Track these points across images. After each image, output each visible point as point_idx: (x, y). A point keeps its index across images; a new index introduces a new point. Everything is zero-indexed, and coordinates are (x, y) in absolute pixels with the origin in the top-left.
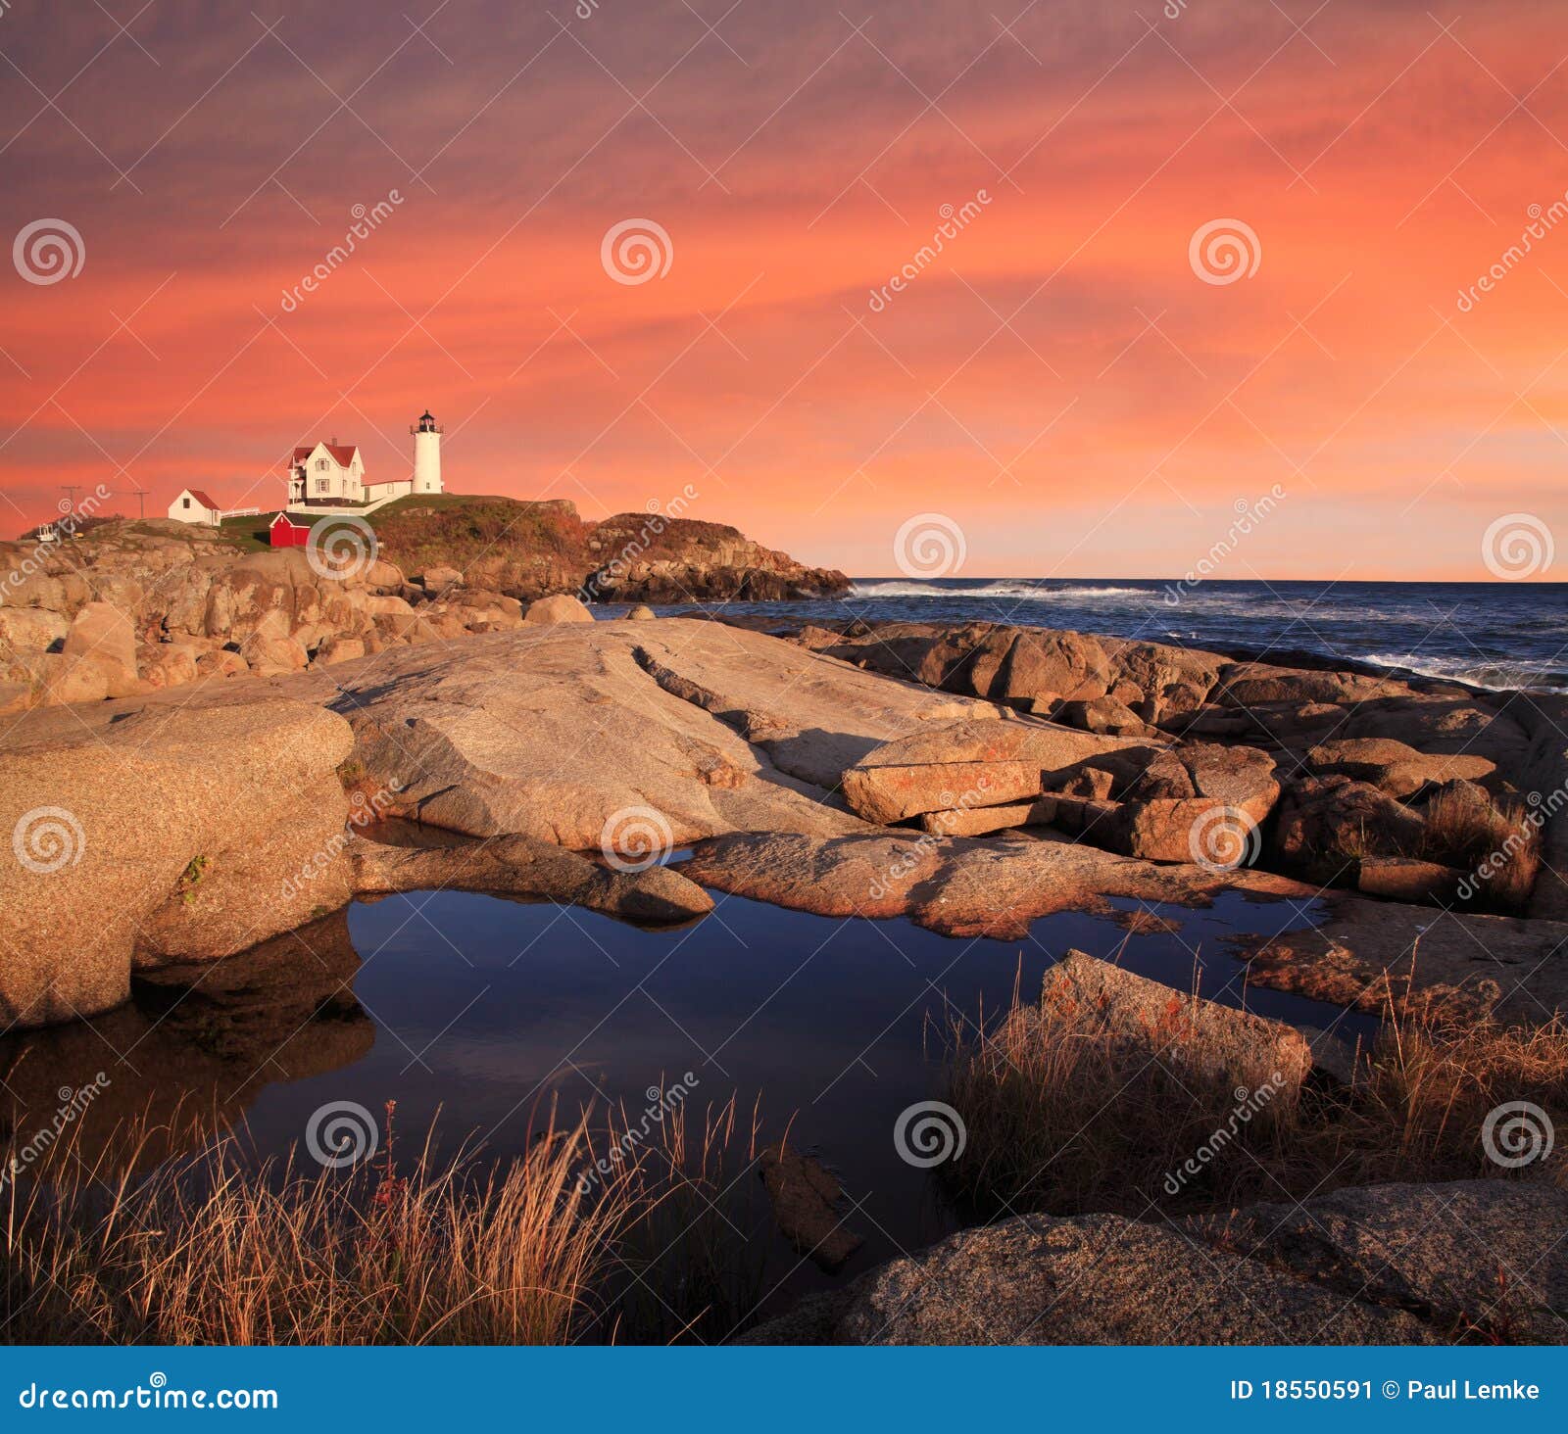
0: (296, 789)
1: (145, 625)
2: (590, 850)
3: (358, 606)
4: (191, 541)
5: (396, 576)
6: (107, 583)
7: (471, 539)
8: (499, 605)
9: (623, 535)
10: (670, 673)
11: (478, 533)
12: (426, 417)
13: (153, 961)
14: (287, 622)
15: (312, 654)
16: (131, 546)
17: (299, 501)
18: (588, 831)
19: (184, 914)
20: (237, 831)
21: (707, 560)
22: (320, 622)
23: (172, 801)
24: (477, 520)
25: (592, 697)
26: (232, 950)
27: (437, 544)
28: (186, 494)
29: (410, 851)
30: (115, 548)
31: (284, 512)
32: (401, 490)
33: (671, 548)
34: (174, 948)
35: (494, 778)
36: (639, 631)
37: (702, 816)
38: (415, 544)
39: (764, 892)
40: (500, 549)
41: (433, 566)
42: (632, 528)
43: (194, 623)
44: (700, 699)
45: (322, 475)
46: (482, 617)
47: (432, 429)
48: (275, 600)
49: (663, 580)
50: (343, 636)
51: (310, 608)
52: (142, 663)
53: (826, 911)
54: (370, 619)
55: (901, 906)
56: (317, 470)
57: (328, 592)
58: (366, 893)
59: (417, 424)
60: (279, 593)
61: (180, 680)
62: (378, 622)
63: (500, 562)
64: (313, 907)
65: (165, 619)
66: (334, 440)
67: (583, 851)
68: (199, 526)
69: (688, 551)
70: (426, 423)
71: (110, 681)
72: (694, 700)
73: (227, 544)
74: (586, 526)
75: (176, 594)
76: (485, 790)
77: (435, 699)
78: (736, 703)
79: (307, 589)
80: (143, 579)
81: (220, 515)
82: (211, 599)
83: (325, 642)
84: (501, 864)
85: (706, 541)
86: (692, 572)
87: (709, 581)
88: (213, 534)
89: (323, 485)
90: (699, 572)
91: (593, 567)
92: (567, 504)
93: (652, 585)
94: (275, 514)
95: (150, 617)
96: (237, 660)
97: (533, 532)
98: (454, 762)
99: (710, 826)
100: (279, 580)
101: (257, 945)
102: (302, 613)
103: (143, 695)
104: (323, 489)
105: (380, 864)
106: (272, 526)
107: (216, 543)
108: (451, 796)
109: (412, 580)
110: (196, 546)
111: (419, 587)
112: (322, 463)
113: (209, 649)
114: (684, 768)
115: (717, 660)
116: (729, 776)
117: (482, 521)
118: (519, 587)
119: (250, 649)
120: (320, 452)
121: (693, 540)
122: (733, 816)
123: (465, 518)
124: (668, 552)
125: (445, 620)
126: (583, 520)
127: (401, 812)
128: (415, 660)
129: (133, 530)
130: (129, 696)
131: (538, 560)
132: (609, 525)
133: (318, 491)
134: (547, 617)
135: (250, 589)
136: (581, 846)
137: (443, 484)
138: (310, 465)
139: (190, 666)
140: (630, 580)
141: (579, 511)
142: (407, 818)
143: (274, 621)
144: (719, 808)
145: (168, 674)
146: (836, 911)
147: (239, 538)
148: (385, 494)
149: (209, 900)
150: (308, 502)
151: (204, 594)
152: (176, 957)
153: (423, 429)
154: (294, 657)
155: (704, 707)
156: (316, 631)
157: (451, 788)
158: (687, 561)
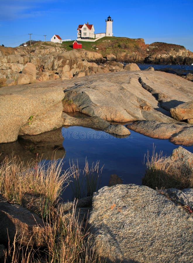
0: (52, 104)
1: (40, 67)
2: (112, 121)
3: (85, 65)
4: (55, 47)
5: (100, 56)
6: (32, 58)
7: (118, 48)
8: (118, 65)
9: (155, 47)
10: (145, 84)
11: (120, 46)
12: (109, 17)
13: (23, 134)
14: (69, 68)
15: (74, 75)
16: (42, 48)
17: (80, 38)
18: (113, 117)
19: (29, 127)
20: (39, 112)
21: (175, 54)
22: (76, 68)
23: (27, 105)
24: (120, 43)
25: (122, 89)
26: (37, 134)
27: (110, 49)
28: (55, 36)
29: (76, 118)
30: (39, 48)
31: (76, 40)
32: (103, 35)
33: (167, 51)
34: (27, 132)
35: (96, 105)
36: (142, 74)
37: (138, 116)
38: (105, 49)
39: (142, 132)
40: (125, 50)
41: (109, 54)
42: (157, 46)
43: (50, 67)
44: (150, 90)
45: (85, 32)
46: (114, 68)
47: (110, 20)
48: (67, 63)
49: (164, 59)
50: (81, 71)
51: (74, 65)
52: (38, 76)
53: (152, 137)
54: (87, 67)
55: (168, 137)
56: (84, 30)
57: (79, 61)
58: (65, 126)
59: (107, 19)
60: (68, 61)
61: (45, 80)
62: (89, 68)
63: (125, 54)
64: (54, 127)
65: (44, 66)
66: (88, 23)
67: (111, 121)
68: (57, 43)
69: (171, 52)
70: (109, 19)
71: (30, 80)
72: (149, 90)
73: (63, 48)
74: (146, 45)
75: (46, 61)
76: (94, 107)
77: (89, 87)
78: (157, 91)
79: (74, 60)
80: (40, 57)
81: (62, 41)
82: (53, 62)
83: (77, 72)
84: (92, 122)
85: (176, 49)
86: (171, 57)
87: (175, 59)
88: (61, 46)
89: (85, 34)
90: (173, 57)
91: (147, 55)
92: (142, 40)
93: (161, 60)
94: (75, 41)
95: (41, 66)
96: (58, 76)
97: (133, 46)
98: (89, 101)
99: (138, 118)
100: (68, 58)
101: (42, 133)
102: (73, 66)
103: (37, 83)
104: (85, 35)
105: (69, 120)
106: (73, 44)
107: (60, 47)
108: (88, 108)
109: (104, 58)
110: (56, 48)
111: (105, 59)
112: (85, 29)
113: (52, 73)
114: (137, 105)
115: (158, 81)
116: (147, 108)
117: (121, 43)
118: (129, 60)
119: (60, 73)
120: (85, 26)
121: (172, 49)
122: (145, 116)
123: (117, 42)
124: (165, 52)
125: (105, 68)
126: (145, 44)
127: (78, 111)
128: (92, 78)
129: (43, 44)
130: (34, 83)
131: (134, 53)
132: (152, 45)
133: (84, 35)
134: (129, 69)
135: (62, 60)
136: (110, 120)
137: (113, 34)
138: (82, 29)
139: (47, 77)
140: (156, 59)
141: (145, 42)
142: (79, 112)
143: (66, 67)
144: (143, 114)
145: (43, 79)
146: (154, 137)
147: (66, 46)
148: (99, 36)
149: (34, 124)
150: (82, 38)
151: (52, 61)
152: (27, 134)
153: (108, 20)
154: (70, 76)
155: (150, 92)
156: (75, 70)
157: (88, 106)
158: (170, 54)
